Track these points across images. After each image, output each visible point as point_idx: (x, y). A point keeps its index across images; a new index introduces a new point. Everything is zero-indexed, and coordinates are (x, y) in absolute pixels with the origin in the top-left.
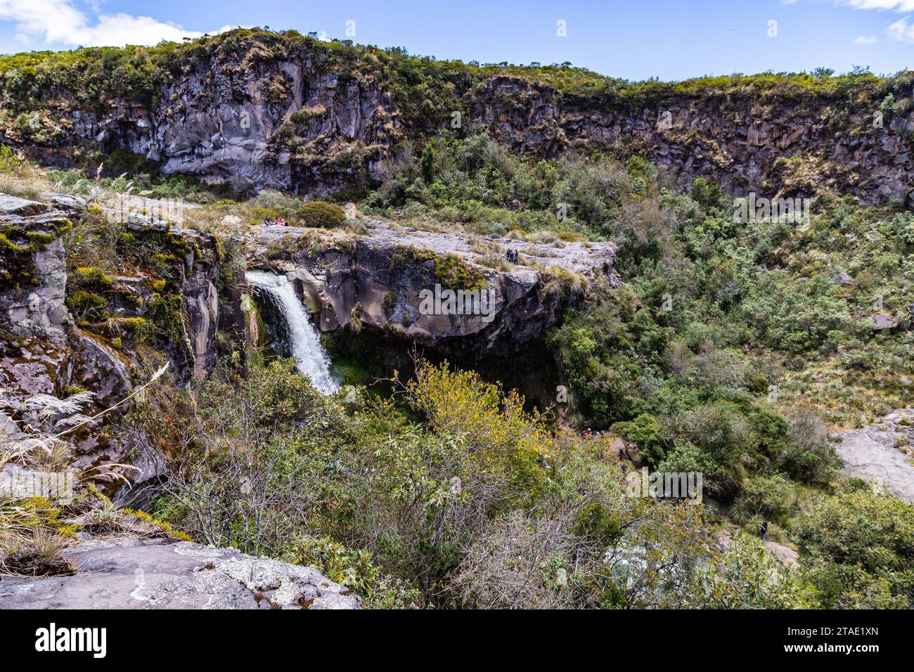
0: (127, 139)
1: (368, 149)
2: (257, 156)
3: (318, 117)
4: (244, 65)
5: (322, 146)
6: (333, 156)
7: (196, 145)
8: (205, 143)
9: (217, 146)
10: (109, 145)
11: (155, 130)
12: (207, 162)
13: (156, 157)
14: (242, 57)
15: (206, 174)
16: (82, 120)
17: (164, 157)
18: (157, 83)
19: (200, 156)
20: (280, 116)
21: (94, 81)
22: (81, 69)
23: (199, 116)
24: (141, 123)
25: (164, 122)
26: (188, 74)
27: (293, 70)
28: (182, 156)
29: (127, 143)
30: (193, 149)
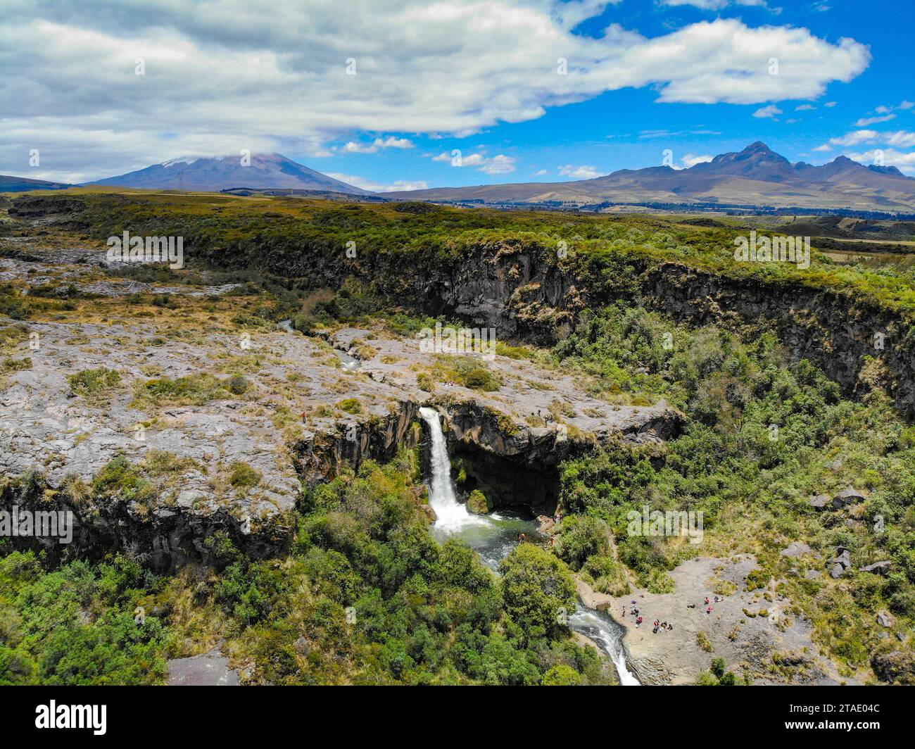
0: (440, 291)
1: (561, 314)
2: (499, 312)
3: (535, 291)
4: (495, 260)
5: (535, 311)
6: (540, 317)
7: (471, 299)
8: (476, 299)
9: (481, 302)
10: (431, 294)
11: (453, 287)
12: (476, 310)
13: (452, 304)
14: (495, 254)
15: (475, 317)
16: (419, 280)
17: (457, 303)
18: (456, 262)
19: (473, 306)
20: (514, 288)
21: (426, 260)
22: (421, 251)
23: (474, 283)
24: (446, 284)
25: (457, 284)
26: (471, 258)
27: (525, 260)
28: (465, 304)
29: (439, 293)
30: (470, 302)
